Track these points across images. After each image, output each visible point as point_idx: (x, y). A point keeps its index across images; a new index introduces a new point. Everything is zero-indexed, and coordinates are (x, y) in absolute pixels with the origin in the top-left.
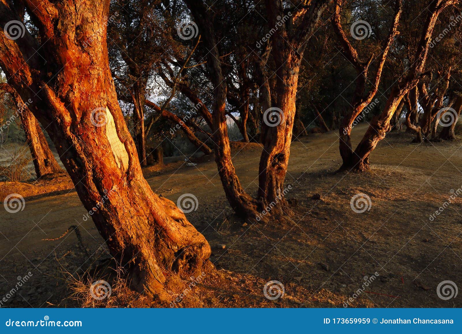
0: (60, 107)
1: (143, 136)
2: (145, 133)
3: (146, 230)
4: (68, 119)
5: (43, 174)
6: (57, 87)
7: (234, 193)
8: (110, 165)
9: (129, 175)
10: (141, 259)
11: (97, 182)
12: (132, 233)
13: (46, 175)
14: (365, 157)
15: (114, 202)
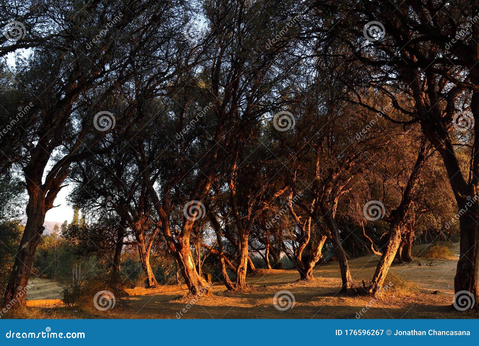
0: (181, 255)
1: (199, 266)
2: (201, 264)
3: (196, 283)
4: (182, 258)
5: (151, 286)
6: (181, 252)
7: (226, 281)
8: (189, 267)
9: (193, 270)
10: (195, 289)
11: (187, 271)
12: (193, 283)
13: (152, 286)
14: (308, 272)
15: (190, 275)
